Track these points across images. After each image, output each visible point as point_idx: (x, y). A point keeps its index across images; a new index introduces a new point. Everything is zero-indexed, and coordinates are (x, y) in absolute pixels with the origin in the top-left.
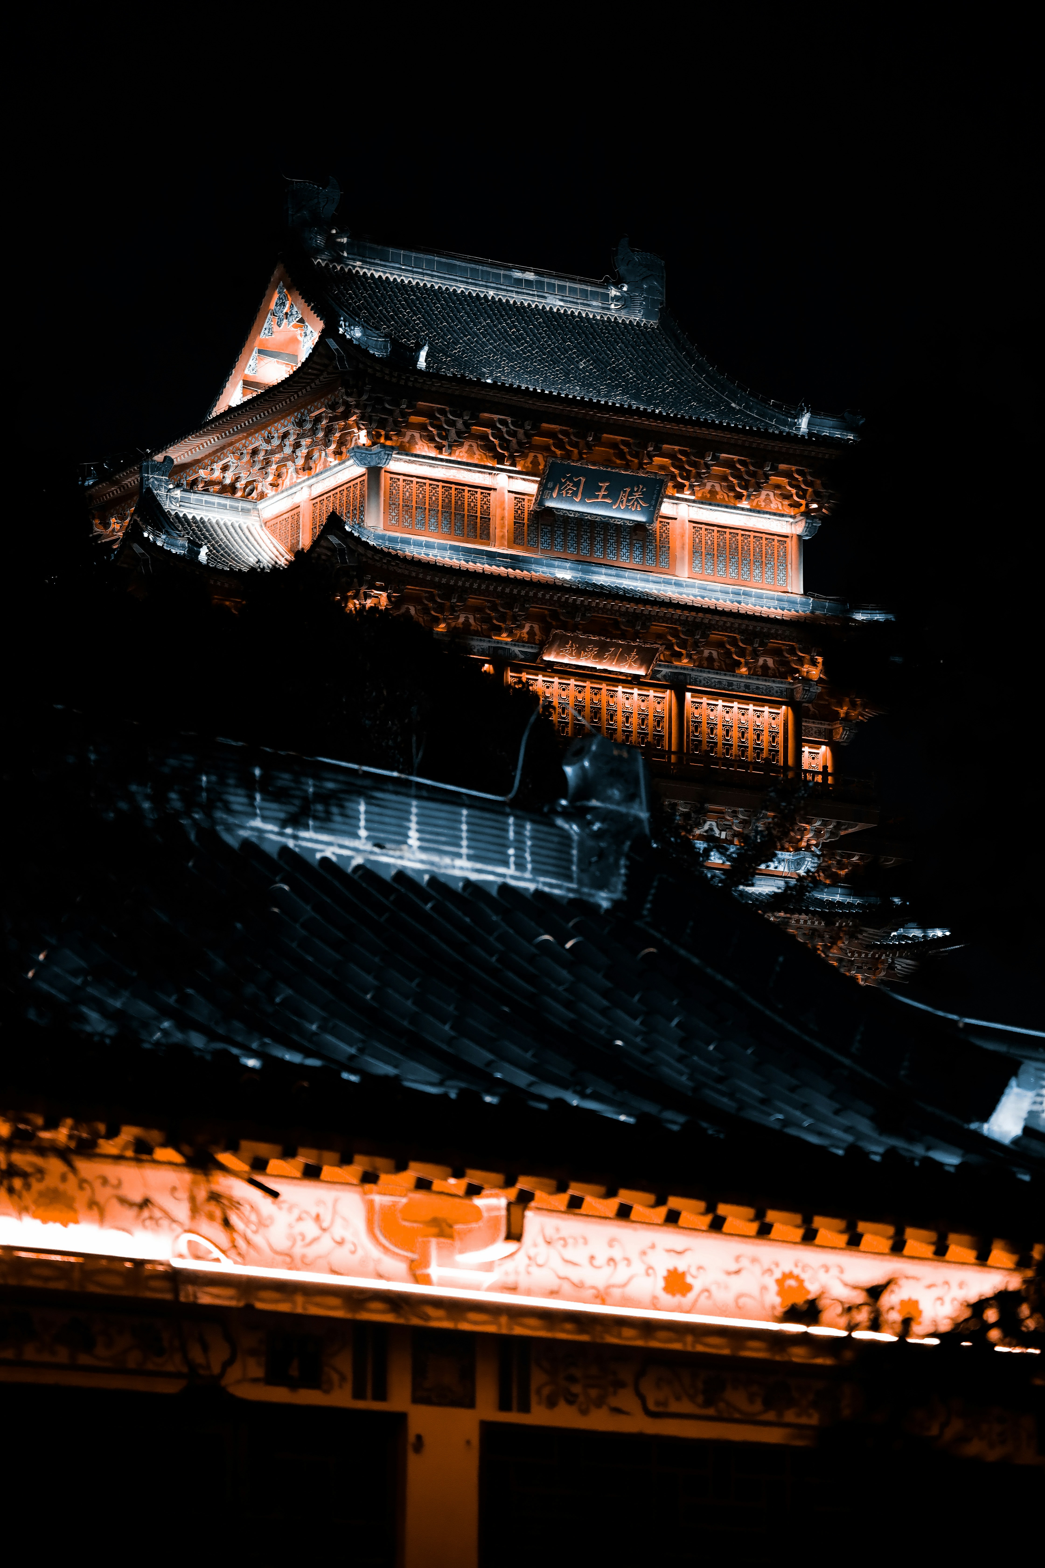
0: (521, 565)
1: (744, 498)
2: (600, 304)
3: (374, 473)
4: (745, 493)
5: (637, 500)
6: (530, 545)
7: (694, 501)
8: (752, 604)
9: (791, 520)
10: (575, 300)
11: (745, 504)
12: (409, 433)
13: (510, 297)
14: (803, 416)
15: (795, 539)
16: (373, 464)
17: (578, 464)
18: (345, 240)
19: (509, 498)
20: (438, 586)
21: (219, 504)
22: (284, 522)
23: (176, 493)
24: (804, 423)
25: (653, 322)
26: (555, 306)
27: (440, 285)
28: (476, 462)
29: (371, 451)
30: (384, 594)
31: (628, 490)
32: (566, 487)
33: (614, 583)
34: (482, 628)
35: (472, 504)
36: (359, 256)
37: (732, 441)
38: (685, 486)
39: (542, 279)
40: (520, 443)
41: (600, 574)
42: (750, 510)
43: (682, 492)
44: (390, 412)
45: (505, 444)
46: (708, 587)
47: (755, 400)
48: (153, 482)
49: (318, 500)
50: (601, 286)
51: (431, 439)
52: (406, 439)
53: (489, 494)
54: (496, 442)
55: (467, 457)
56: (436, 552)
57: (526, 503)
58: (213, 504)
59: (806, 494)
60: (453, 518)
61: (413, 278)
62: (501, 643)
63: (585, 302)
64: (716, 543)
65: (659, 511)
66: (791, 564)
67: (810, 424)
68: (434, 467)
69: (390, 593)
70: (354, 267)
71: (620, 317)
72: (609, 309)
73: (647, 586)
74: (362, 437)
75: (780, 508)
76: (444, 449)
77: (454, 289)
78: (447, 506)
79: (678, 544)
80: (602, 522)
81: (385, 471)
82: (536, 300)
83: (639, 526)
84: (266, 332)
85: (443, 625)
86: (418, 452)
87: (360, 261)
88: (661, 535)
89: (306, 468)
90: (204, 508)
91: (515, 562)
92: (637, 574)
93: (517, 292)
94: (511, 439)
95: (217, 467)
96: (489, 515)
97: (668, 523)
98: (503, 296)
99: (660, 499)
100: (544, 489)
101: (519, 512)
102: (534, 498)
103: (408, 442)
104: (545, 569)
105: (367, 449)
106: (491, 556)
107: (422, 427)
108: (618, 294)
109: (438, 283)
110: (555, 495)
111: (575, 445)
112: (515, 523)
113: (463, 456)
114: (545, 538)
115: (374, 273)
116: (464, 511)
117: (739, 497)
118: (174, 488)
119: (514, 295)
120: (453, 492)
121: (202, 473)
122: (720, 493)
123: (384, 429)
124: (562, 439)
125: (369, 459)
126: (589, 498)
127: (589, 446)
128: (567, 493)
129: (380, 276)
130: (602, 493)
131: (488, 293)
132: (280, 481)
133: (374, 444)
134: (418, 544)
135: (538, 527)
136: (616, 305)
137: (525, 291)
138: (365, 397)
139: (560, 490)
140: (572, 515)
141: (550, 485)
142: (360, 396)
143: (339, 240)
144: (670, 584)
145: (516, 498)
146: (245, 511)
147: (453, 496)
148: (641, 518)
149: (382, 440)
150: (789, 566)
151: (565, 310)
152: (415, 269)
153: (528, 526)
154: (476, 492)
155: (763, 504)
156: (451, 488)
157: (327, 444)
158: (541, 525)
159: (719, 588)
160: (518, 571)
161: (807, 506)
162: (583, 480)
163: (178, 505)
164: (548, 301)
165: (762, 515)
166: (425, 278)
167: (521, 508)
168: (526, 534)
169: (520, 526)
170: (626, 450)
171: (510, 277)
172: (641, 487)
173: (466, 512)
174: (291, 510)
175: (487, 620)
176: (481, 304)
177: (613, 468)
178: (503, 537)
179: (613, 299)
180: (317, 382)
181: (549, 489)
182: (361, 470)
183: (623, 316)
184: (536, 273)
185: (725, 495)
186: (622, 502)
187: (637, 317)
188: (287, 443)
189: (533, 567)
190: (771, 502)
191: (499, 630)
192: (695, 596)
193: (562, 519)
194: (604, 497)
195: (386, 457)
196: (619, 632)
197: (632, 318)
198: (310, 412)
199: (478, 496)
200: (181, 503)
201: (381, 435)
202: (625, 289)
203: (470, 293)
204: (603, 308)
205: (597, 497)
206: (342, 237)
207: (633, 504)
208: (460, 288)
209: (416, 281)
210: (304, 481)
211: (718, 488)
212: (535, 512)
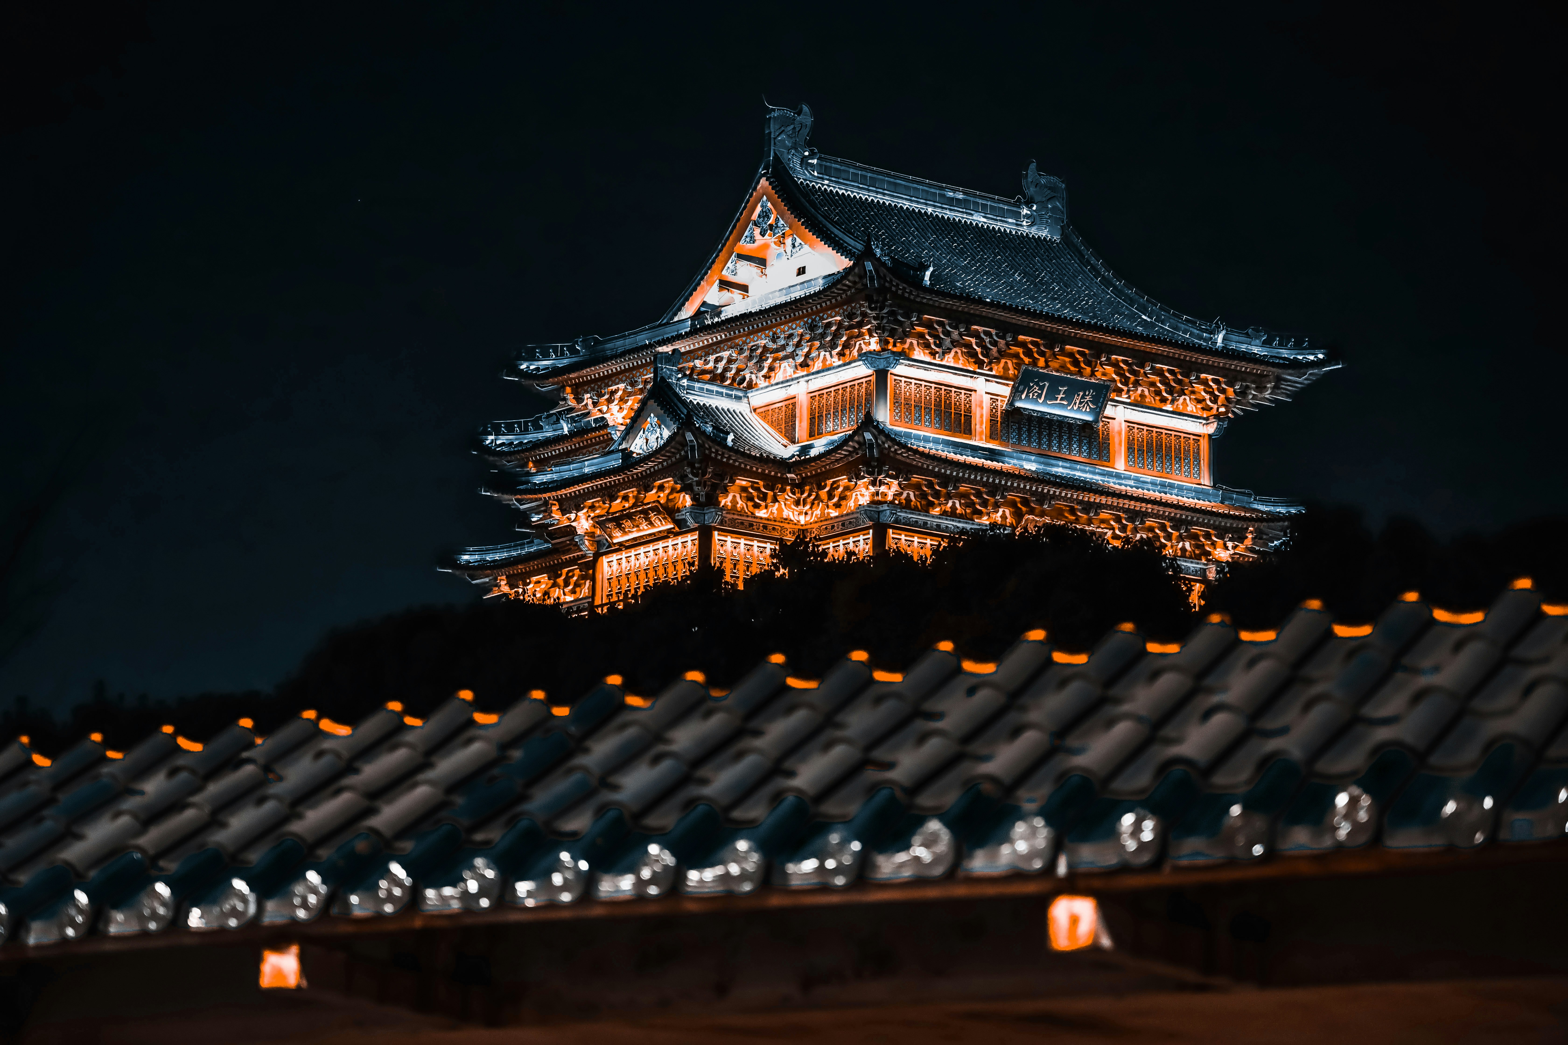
0: (997, 457)
1: (1169, 402)
2: (1015, 221)
3: (882, 375)
4: (1170, 398)
5: (1087, 402)
6: (1004, 441)
7: (1129, 404)
8: (1175, 495)
9: (1204, 422)
10: (995, 217)
11: (1169, 407)
12: (909, 341)
13: (944, 213)
14: (1219, 332)
15: (1206, 438)
16: (881, 367)
17: (1045, 371)
18: (815, 161)
19: (987, 399)
20: (937, 475)
21: (717, 392)
22: (777, 410)
23: (683, 381)
24: (1220, 338)
25: (1057, 238)
26: (980, 222)
27: (890, 202)
28: (960, 366)
29: (881, 355)
30: (896, 482)
31: (1081, 394)
32: (1033, 390)
33: (1069, 474)
34: (965, 512)
35: (958, 403)
36: (827, 175)
37: (1165, 354)
38: (1123, 390)
39: (969, 198)
40: (999, 351)
41: (1058, 466)
42: (1173, 412)
43: (1121, 396)
44: (901, 324)
45: (986, 352)
46: (1141, 479)
47: (1167, 315)
48: (666, 371)
49: (816, 394)
50: (1014, 205)
51: (927, 346)
52: (907, 346)
53: (971, 395)
54: (979, 350)
55: (954, 362)
56: (931, 445)
57: (999, 403)
58: (713, 391)
59: (1218, 399)
60: (943, 414)
61: (869, 196)
62: (982, 525)
63: (1003, 219)
64: (1145, 440)
65: (1103, 413)
66: (1204, 460)
67: (1224, 339)
68: (928, 370)
69: (900, 481)
70: (823, 185)
71: (1031, 233)
72: (1021, 225)
73: (1094, 477)
74: (874, 345)
75: (1195, 411)
76: (937, 355)
77: (901, 206)
78: (938, 404)
79: (1117, 440)
80: (1058, 421)
81: (891, 374)
82: (965, 216)
83: (1086, 424)
84: (748, 239)
85: (938, 509)
86: (916, 357)
87: (827, 180)
88: (1103, 434)
89: (804, 365)
90: (706, 395)
91: (992, 455)
92: (1087, 466)
93: (950, 210)
94: (992, 348)
95: (712, 358)
96: (970, 413)
97: (1108, 422)
98: (939, 212)
99: (1105, 402)
100: (1016, 393)
101: (994, 411)
102: (1006, 400)
103: (908, 349)
104: (1015, 461)
105: (877, 355)
106: (975, 449)
107: (921, 336)
108: (1029, 212)
109: (889, 200)
110: (1023, 396)
111: (1042, 354)
112: (991, 420)
113: (950, 362)
114: (1014, 434)
115: (838, 190)
116: (951, 409)
117: (1164, 400)
118: (682, 377)
119: (948, 212)
120: (943, 392)
121: (698, 363)
122: (1148, 397)
123: (893, 337)
124: (1031, 349)
125: (878, 363)
126: (1051, 400)
127: (1054, 355)
128: (1033, 395)
129: (843, 193)
130: (1061, 396)
131: (927, 209)
132: (772, 374)
133: (884, 350)
134: (918, 438)
135: (1009, 423)
136: (1027, 222)
137: (956, 208)
138: (885, 311)
139: (1028, 393)
140: (1035, 415)
141: (1021, 388)
142: (882, 309)
143: (810, 161)
144: (1112, 476)
145: (991, 399)
146: (738, 398)
147: (943, 395)
148: (1089, 418)
149: (890, 347)
150: (1202, 462)
151: (988, 226)
152: (871, 188)
153: (1001, 424)
154: (961, 393)
155: (1181, 407)
156: (941, 389)
157: (833, 346)
158: (1011, 422)
159: (1149, 480)
160: (995, 463)
161: (1218, 409)
162: (1047, 384)
163: (685, 392)
164: (974, 218)
165: (1182, 417)
166: (878, 196)
167: (996, 408)
168: (999, 430)
169: (994, 424)
170: (1081, 359)
171: (944, 195)
172: (1091, 391)
173: (953, 411)
174: (785, 400)
175: (972, 504)
176: (925, 220)
177: (1067, 374)
178: (981, 433)
179: (1024, 216)
180: (844, 296)
181: (1019, 392)
182: (870, 371)
183: (1034, 231)
184: (964, 193)
185: (1152, 398)
186: (1075, 404)
187: (1044, 233)
188: (791, 343)
189: (1007, 459)
190: (1188, 406)
191: (980, 514)
192: (1132, 487)
193: (1026, 417)
194: (1062, 399)
195: (895, 362)
196: (1074, 518)
197: (1040, 234)
198: (822, 319)
199: (963, 396)
200: (688, 391)
201: (889, 342)
202: (1034, 208)
203: (913, 209)
204: (1017, 225)
205: (1056, 399)
206: (813, 159)
207: (1084, 406)
208: (906, 205)
209: (871, 198)
210: (803, 377)
211: (1146, 393)
212: (1007, 411)
